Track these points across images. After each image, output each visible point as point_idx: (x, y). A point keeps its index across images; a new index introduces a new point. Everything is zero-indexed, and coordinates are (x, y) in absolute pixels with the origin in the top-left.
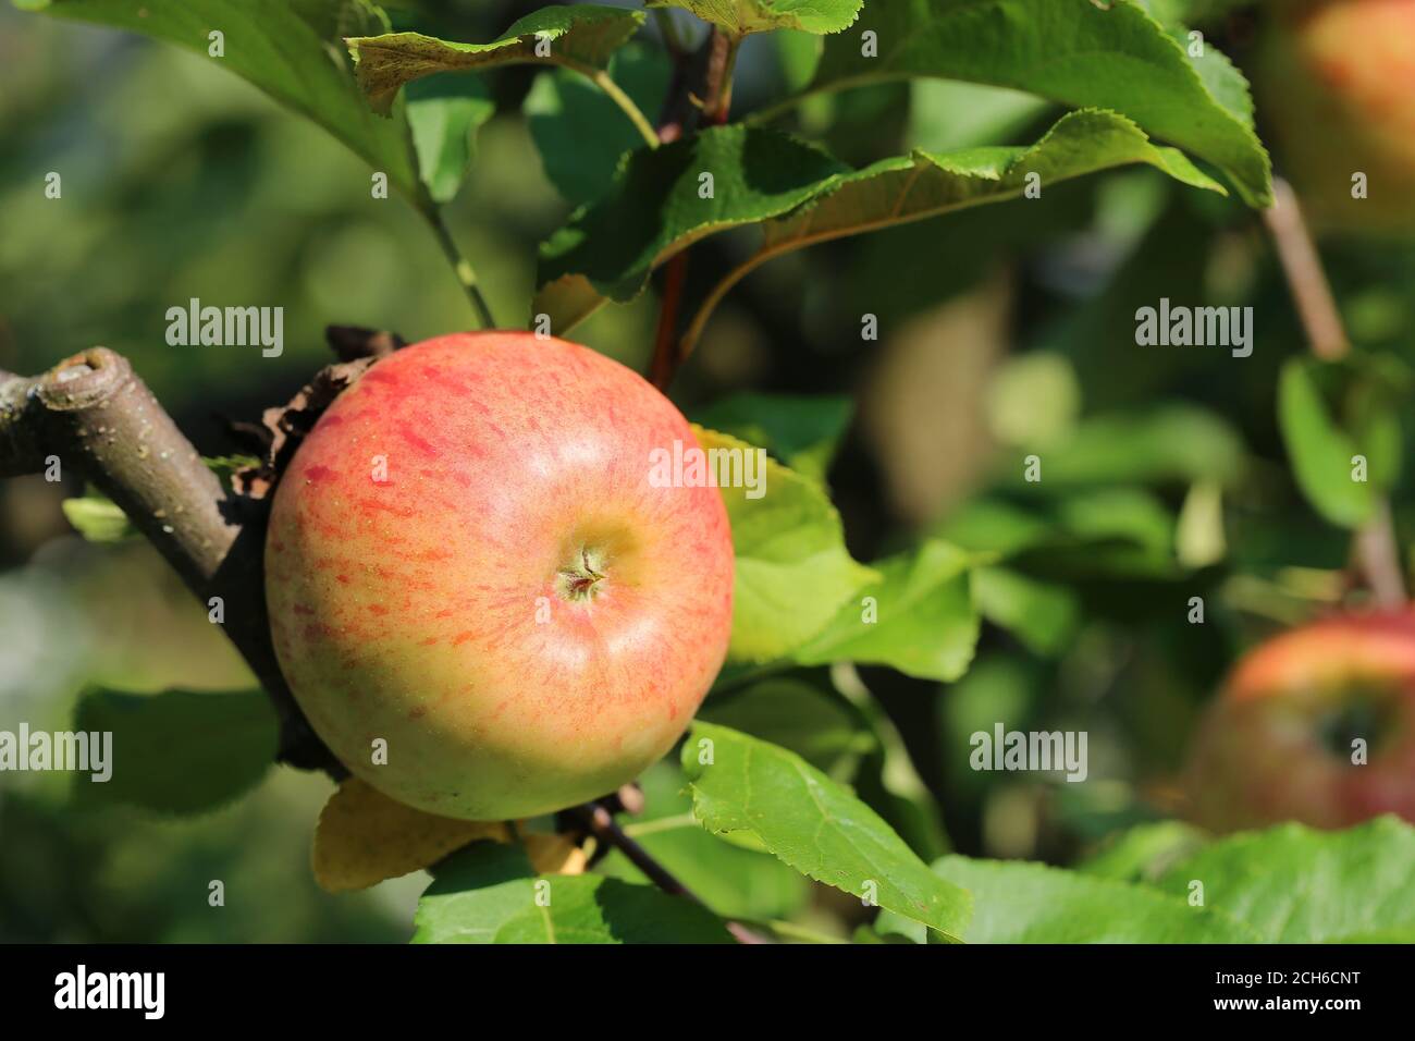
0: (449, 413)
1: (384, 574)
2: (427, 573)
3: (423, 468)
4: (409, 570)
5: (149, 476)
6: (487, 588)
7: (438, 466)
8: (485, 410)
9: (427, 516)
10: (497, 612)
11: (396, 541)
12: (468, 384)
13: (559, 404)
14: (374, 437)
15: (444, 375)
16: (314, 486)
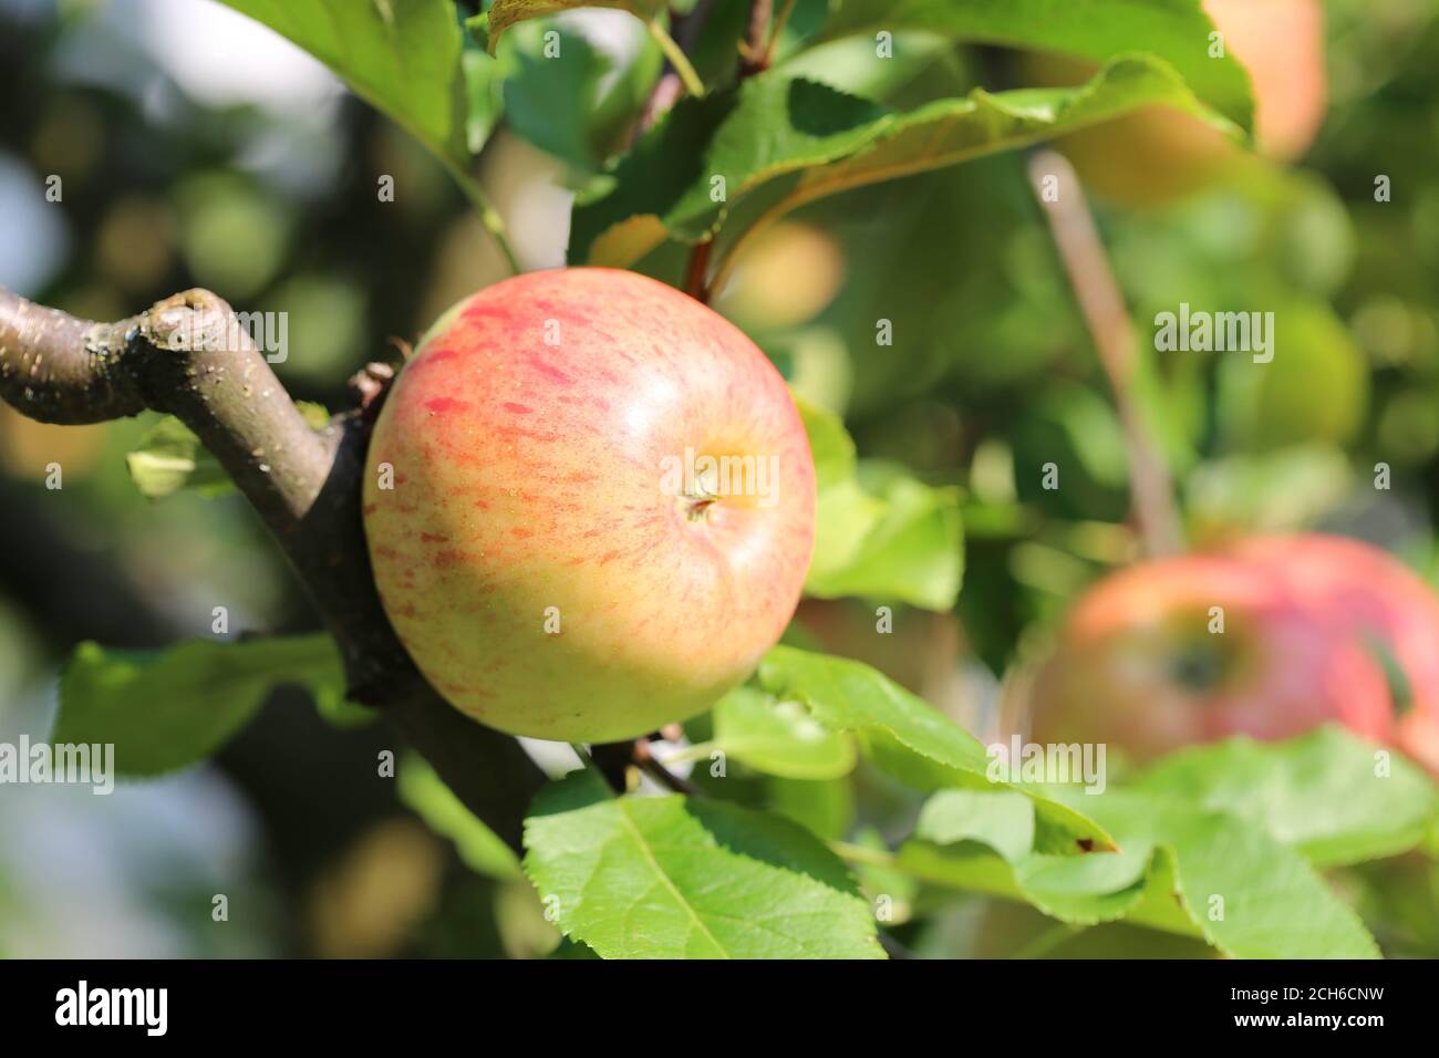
0: (576, 342)
1: (527, 498)
2: (573, 495)
3: (560, 395)
4: (555, 493)
5: (252, 415)
6: (631, 508)
7: (574, 393)
8: (610, 339)
9: (571, 440)
10: (641, 531)
11: (540, 465)
12: (587, 316)
13: (675, 333)
14: (501, 367)
15: (558, 307)
16: (440, 417)
